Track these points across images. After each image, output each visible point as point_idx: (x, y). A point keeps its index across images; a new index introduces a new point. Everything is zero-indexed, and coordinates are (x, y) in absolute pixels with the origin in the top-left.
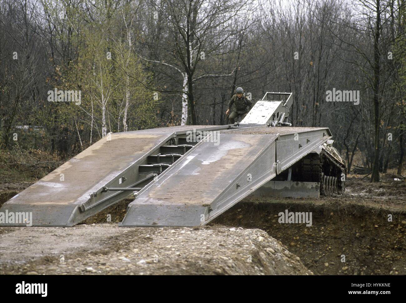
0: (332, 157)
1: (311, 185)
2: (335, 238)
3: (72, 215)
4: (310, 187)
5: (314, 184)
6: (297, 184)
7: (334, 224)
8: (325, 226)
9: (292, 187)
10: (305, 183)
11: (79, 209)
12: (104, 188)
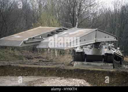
0: (118, 54)
1: (110, 64)
2: (117, 82)
3: (21, 43)
4: (110, 65)
5: (111, 64)
6: (105, 64)
7: (117, 78)
8: (113, 78)
9: (104, 65)
10: (108, 64)
11: (24, 42)
12: (34, 37)
